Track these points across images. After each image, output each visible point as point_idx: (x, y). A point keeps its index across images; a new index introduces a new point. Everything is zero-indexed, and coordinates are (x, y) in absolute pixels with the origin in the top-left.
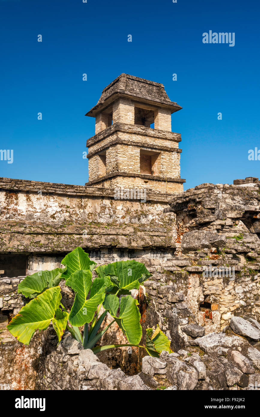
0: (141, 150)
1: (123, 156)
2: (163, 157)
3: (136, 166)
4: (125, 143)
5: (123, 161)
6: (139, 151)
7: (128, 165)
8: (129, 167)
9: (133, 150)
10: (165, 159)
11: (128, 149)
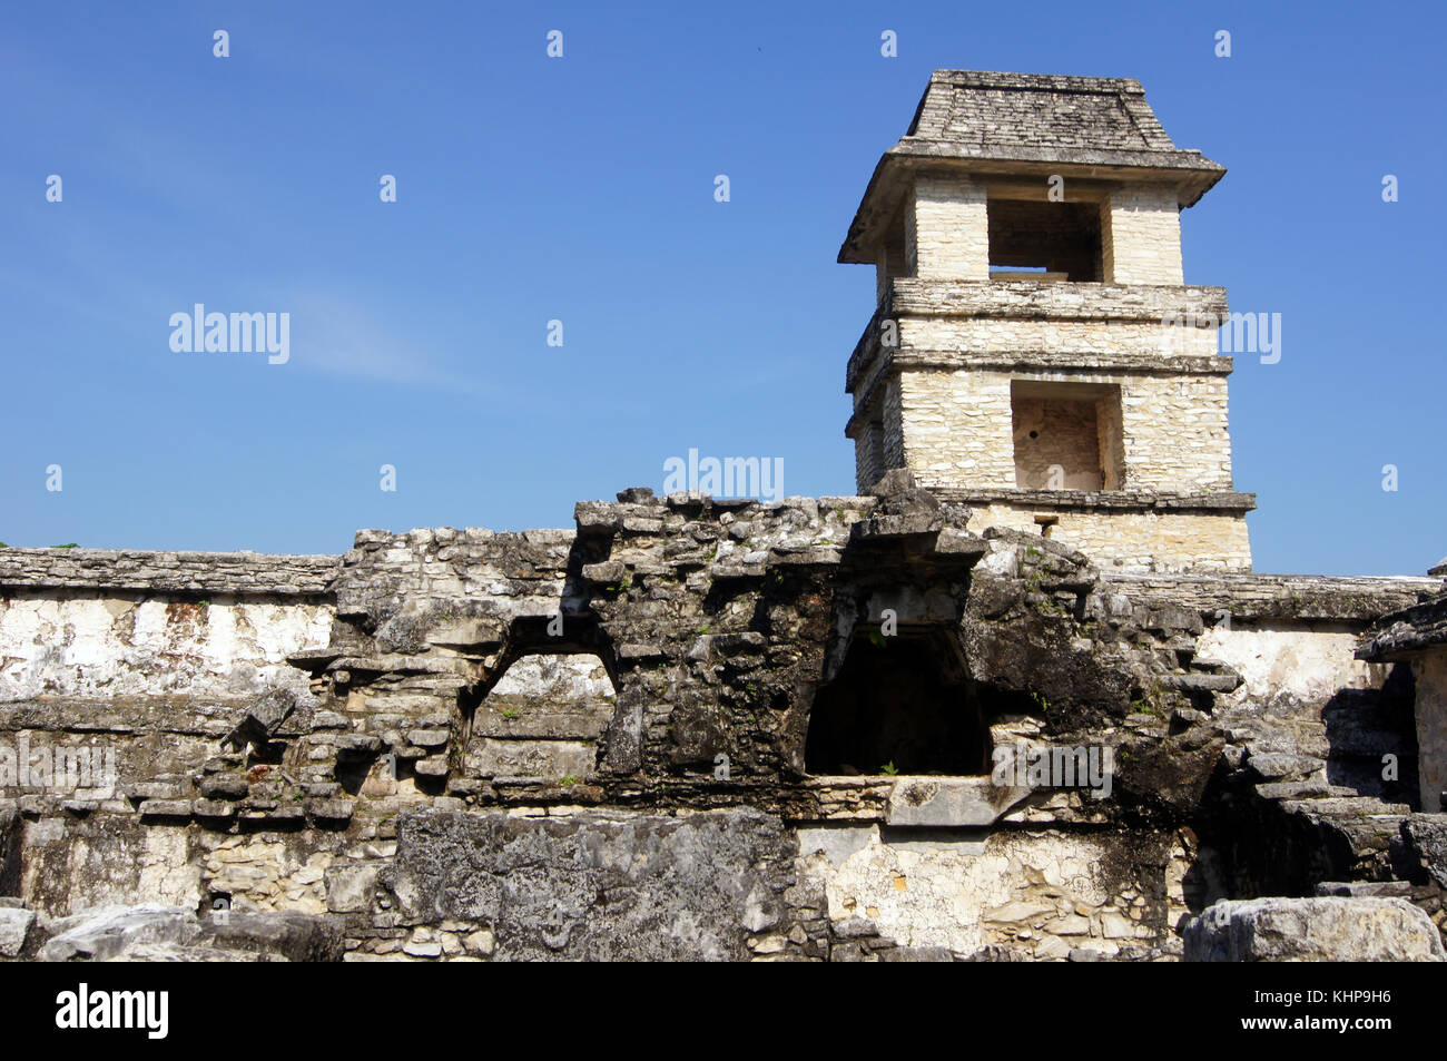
0: (1015, 385)
1: (927, 418)
2: (1133, 402)
3: (994, 454)
4: (936, 360)
5: (929, 439)
6: (1007, 390)
7: (956, 456)
8: (960, 464)
9: (974, 389)
10: (1144, 410)
11: (952, 385)
